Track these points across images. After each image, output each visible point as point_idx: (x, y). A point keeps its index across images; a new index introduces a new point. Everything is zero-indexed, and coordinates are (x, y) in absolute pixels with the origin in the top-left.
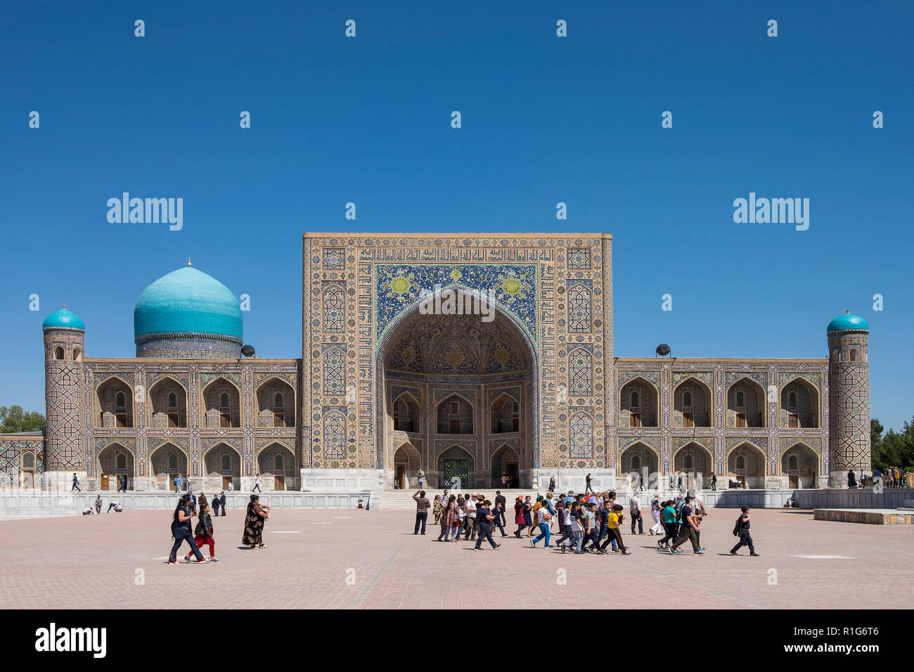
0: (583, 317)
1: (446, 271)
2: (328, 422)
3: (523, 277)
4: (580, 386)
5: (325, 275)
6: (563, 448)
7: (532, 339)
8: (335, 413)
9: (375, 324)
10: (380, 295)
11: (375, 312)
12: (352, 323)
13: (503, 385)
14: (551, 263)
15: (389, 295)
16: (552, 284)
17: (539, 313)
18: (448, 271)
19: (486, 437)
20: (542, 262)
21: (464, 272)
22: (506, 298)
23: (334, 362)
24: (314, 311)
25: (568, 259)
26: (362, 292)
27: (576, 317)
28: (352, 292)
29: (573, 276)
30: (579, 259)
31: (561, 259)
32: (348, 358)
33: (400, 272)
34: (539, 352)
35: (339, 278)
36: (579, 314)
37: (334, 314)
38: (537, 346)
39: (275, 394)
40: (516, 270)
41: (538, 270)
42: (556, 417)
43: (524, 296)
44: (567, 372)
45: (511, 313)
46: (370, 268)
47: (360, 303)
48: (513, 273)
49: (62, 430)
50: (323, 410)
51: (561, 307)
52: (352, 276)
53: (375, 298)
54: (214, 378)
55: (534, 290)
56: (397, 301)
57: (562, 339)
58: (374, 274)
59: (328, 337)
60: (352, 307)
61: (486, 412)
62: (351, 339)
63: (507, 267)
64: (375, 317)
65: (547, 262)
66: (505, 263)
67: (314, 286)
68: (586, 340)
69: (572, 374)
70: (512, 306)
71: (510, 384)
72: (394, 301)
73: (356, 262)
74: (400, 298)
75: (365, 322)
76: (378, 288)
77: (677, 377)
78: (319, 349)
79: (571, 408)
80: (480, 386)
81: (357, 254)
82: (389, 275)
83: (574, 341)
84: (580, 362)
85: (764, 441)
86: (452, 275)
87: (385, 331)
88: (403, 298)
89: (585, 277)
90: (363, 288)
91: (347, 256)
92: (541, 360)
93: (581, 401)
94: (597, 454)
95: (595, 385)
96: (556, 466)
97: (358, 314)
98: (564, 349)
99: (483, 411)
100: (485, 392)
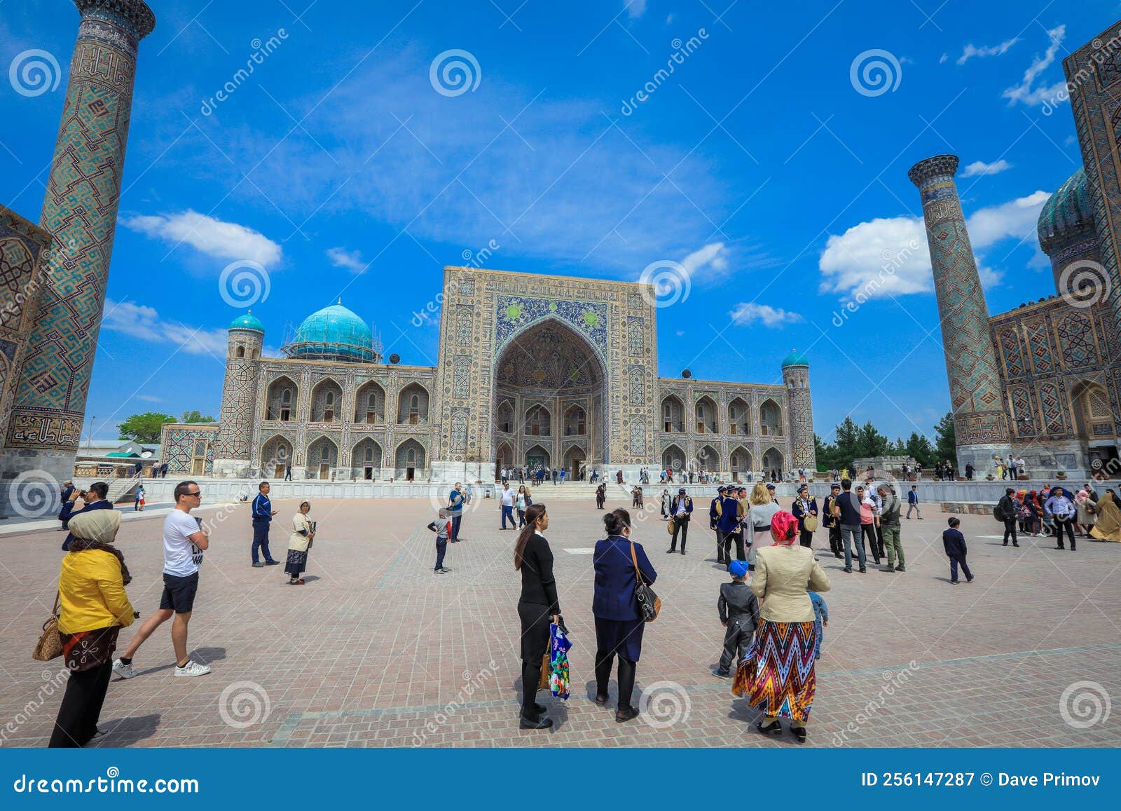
0: (638, 345)
1: (546, 304)
2: (454, 421)
3: (598, 312)
4: (637, 399)
5: (459, 300)
6: (626, 448)
7: (605, 361)
8: (460, 413)
9: (494, 341)
10: (499, 319)
11: (495, 331)
12: (477, 339)
13: (574, 397)
14: (617, 303)
15: (505, 319)
16: (618, 319)
17: (609, 340)
18: (547, 303)
19: (560, 439)
20: (611, 302)
21: (559, 305)
22: (587, 327)
23: (462, 371)
24: (449, 328)
25: (628, 301)
26: (486, 315)
27: (634, 345)
28: (478, 314)
29: (631, 315)
30: (635, 302)
31: (623, 301)
32: (472, 367)
33: (514, 301)
34: (609, 370)
35: (470, 303)
36: (636, 343)
37: (464, 332)
38: (608, 364)
39: (413, 396)
40: (594, 306)
41: (609, 308)
42: (621, 422)
43: (598, 327)
44: (628, 387)
45: (590, 339)
46: (492, 297)
47: (484, 324)
48: (592, 309)
50: (452, 411)
51: (624, 337)
52: (479, 302)
53: (495, 321)
54: (367, 380)
55: (606, 322)
56: (511, 324)
57: (625, 361)
58: (495, 302)
59: (459, 350)
60: (477, 327)
61: (560, 419)
62: (476, 352)
63: (588, 304)
64: (494, 336)
65: (615, 302)
66: (586, 300)
67: (450, 308)
68: (641, 363)
69: (632, 389)
70: (591, 334)
71: (580, 397)
72: (509, 324)
73: (482, 292)
74: (513, 322)
75: (486, 340)
76: (498, 313)
77: (697, 394)
78: (451, 359)
79: (631, 415)
80: (556, 398)
81: (484, 285)
82: (506, 304)
83: (633, 363)
84: (637, 380)
85: (751, 445)
86: (550, 307)
87: (501, 347)
88: (515, 322)
89: (639, 315)
90: (486, 313)
91: (476, 286)
92: (610, 377)
93: (638, 411)
94: (648, 453)
95: (646, 398)
96: (621, 462)
97: (482, 333)
98: (626, 368)
99: (557, 418)
100: (560, 403)
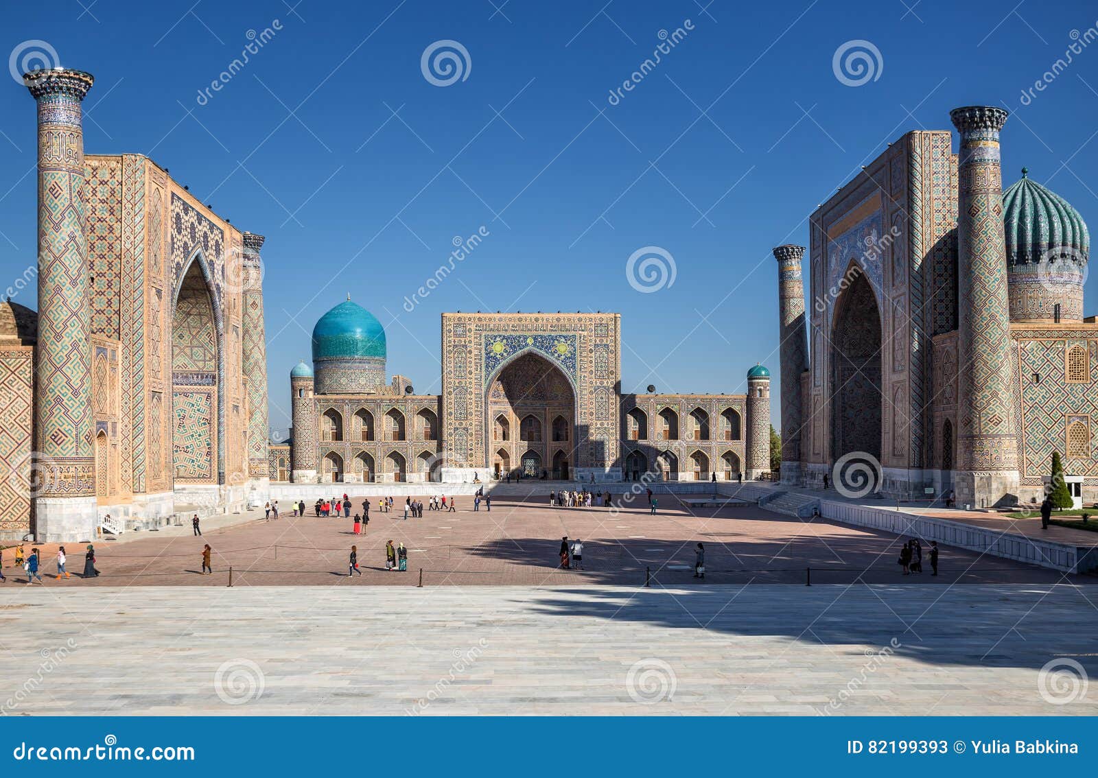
0: (604, 369)
1: (525, 339)
2: (457, 438)
3: (569, 342)
4: (602, 414)
5: (454, 341)
6: (592, 454)
7: (574, 383)
8: (461, 432)
9: (483, 374)
10: (487, 354)
11: (483, 366)
12: (471, 373)
13: (559, 409)
14: (585, 333)
15: (492, 354)
16: (586, 347)
17: (578, 366)
19: (549, 444)
20: (580, 332)
21: (535, 339)
22: (559, 356)
23: (460, 398)
24: (448, 365)
25: (595, 331)
26: (476, 352)
27: (600, 369)
28: (470, 352)
29: (598, 342)
30: (601, 330)
31: (591, 331)
32: (468, 395)
33: (498, 339)
34: (578, 392)
35: (463, 343)
36: (601, 367)
37: (460, 367)
38: (577, 387)
40: (565, 338)
41: (578, 337)
43: (569, 355)
44: (594, 404)
45: (562, 366)
46: (480, 336)
47: (475, 359)
48: (563, 340)
49: (303, 443)
50: (454, 430)
51: (591, 362)
52: (470, 342)
53: (484, 356)
54: (390, 408)
55: (575, 351)
56: (497, 358)
57: (591, 383)
58: (483, 340)
59: (457, 382)
60: (470, 362)
61: (549, 427)
62: (470, 383)
63: (560, 336)
64: (483, 369)
65: (583, 332)
66: (559, 333)
67: (448, 349)
68: (605, 384)
69: (597, 406)
70: (563, 362)
71: (563, 409)
72: (495, 358)
73: (472, 333)
74: (498, 356)
75: (478, 372)
76: (486, 350)
77: (659, 407)
78: (452, 390)
79: (596, 428)
80: (545, 409)
81: (473, 327)
82: (492, 341)
83: (598, 384)
84: (602, 398)
85: (709, 449)
86: (528, 341)
87: (489, 378)
88: (500, 356)
89: (605, 342)
90: (477, 350)
91: (467, 329)
92: (579, 397)
93: (602, 424)
94: (611, 458)
95: (610, 413)
96: (588, 466)
97: (474, 367)
98: (593, 389)
99: (547, 426)
100: (548, 413)
